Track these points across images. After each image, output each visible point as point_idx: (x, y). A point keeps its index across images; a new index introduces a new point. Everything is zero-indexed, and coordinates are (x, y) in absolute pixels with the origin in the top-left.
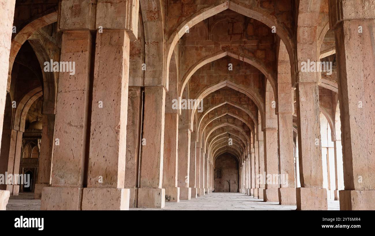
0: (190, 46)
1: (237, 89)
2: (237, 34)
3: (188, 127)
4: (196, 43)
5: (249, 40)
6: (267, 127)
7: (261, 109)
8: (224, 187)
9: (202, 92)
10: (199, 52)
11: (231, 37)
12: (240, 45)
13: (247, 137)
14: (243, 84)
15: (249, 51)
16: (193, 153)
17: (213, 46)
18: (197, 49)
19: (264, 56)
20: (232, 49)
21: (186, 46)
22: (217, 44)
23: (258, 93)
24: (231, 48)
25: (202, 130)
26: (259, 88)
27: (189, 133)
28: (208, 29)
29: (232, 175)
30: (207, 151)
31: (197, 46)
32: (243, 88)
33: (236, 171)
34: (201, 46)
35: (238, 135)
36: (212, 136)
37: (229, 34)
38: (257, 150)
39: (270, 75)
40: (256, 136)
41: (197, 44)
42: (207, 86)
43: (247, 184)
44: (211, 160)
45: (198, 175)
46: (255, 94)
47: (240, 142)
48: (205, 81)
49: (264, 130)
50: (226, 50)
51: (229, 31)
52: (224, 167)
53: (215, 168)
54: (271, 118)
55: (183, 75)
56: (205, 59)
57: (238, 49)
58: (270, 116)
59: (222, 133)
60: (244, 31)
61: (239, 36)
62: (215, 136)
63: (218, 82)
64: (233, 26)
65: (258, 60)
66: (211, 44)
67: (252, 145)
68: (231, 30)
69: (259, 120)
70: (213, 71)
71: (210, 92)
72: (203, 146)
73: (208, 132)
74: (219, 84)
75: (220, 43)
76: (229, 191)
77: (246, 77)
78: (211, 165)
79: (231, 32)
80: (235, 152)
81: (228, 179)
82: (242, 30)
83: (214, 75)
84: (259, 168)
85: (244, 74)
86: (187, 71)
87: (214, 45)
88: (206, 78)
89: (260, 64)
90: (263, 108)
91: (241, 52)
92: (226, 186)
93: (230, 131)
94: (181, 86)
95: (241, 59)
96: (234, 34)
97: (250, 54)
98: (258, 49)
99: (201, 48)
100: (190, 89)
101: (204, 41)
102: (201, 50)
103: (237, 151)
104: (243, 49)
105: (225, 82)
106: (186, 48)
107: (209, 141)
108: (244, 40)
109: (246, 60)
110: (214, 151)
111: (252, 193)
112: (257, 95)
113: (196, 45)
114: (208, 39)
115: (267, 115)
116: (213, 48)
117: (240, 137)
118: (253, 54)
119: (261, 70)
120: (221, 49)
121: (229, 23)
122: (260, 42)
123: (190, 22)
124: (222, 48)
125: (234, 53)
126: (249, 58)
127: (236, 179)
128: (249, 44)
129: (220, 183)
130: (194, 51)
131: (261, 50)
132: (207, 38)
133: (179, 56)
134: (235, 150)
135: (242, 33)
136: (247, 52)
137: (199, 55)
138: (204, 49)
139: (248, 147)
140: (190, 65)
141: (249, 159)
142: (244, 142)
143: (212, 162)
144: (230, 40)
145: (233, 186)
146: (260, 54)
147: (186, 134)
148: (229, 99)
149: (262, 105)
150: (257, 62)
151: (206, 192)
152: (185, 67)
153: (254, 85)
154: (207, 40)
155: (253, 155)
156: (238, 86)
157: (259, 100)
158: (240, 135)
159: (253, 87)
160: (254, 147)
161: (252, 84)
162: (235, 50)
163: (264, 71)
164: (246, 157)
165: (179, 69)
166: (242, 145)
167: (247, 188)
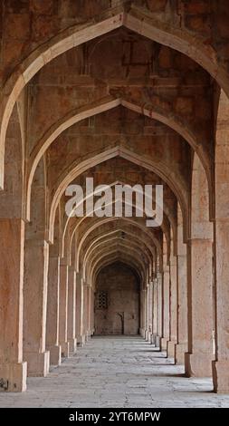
0: (48, 85)
1: (137, 163)
2: (140, 64)
3: (44, 237)
4: (59, 80)
5: (162, 76)
6: (193, 237)
7: (182, 201)
8: (112, 325)
9: (72, 169)
10: (65, 98)
11: (128, 71)
12: (145, 87)
13: (155, 240)
14: (150, 153)
15: (162, 99)
16: (54, 280)
17: (94, 86)
18: (61, 91)
19: (190, 110)
20: (130, 94)
21: (40, 84)
22: (100, 83)
23: (178, 172)
24: (127, 92)
25: (71, 231)
26: (179, 163)
27: (46, 246)
28: (84, 53)
29: (128, 302)
30: (80, 265)
31: (61, 86)
32: (150, 162)
33: (135, 295)
34: (70, 86)
35: (140, 235)
36: (91, 238)
37: (123, 65)
38: (173, 269)
39: (200, 147)
40: (172, 242)
41: (61, 82)
42: (81, 158)
43: (155, 324)
44: (88, 279)
45: (62, 317)
46: (173, 175)
47: (142, 247)
48: (78, 148)
49: (188, 242)
50: (118, 95)
51: (124, 58)
52: (112, 287)
53: (97, 289)
54: (201, 220)
55: (33, 144)
56: (76, 113)
57: (140, 92)
58: (200, 216)
59: (110, 231)
60: (153, 58)
61: (143, 69)
62: (96, 237)
63: (102, 150)
64: (132, 48)
65: (179, 117)
66: (88, 84)
67: (165, 257)
68: (128, 55)
69: (179, 217)
70: (93, 127)
71: (87, 168)
72: (73, 259)
73: (83, 233)
74: (104, 154)
75: (106, 81)
76: (122, 333)
77: (155, 140)
78: (88, 288)
79: (127, 61)
80: (133, 261)
81: (120, 311)
82: (150, 56)
83: (95, 135)
84: (178, 306)
85: (151, 134)
86: (42, 135)
87: (96, 84)
88: (78, 140)
89: (183, 125)
90: (186, 201)
91: (146, 99)
92: (116, 324)
93: (124, 227)
94: (29, 165)
95: (146, 113)
96: (135, 65)
97: (164, 106)
98: (180, 94)
99: (70, 90)
100: (47, 162)
101: (76, 76)
102: (69, 94)
103: (136, 261)
104: (151, 95)
105: (116, 149)
106: (39, 88)
107: (85, 248)
108: (152, 77)
109: (156, 116)
110: (94, 261)
111: (164, 345)
112: (176, 175)
113: (59, 85)
114: (84, 73)
115: (194, 215)
116: (93, 90)
117: (143, 240)
118: (170, 103)
119: (184, 136)
120: (108, 93)
121: (124, 41)
122: (184, 81)
123: (47, 52)
124: (110, 92)
125: (134, 102)
126: (161, 113)
127: (134, 311)
128: (162, 86)
129: (105, 317)
130: (56, 95)
131: (186, 97)
132: (81, 71)
133: (26, 105)
134: (133, 258)
135: (148, 63)
136: (158, 102)
137: (66, 103)
138: (75, 93)
139: (158, 258)
140: (48, 124)
141: (160, 281)
142: (151, 249)
143: (90, 283)
144: (127, 76)
145: (130, 325)
146: (182, 105)
147: (40, 251)
148: (123, 175)
149: (185, 194)
150: (177, 120)
151: (78, 344)
152: (37, 127)
153: (171, 155)
154: (82, 75)
155: (166, 276)
156: (139, 158)
157: (180, 186)
158: (143, 236)
159: (167, 160)
160: (169, 263)
161: (167, 153)
162: (135, 95)
163: (189, 139)
164: (154, 275)
165: (25, 131)
166: (146, 252)
167: (155, 331)
